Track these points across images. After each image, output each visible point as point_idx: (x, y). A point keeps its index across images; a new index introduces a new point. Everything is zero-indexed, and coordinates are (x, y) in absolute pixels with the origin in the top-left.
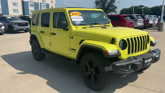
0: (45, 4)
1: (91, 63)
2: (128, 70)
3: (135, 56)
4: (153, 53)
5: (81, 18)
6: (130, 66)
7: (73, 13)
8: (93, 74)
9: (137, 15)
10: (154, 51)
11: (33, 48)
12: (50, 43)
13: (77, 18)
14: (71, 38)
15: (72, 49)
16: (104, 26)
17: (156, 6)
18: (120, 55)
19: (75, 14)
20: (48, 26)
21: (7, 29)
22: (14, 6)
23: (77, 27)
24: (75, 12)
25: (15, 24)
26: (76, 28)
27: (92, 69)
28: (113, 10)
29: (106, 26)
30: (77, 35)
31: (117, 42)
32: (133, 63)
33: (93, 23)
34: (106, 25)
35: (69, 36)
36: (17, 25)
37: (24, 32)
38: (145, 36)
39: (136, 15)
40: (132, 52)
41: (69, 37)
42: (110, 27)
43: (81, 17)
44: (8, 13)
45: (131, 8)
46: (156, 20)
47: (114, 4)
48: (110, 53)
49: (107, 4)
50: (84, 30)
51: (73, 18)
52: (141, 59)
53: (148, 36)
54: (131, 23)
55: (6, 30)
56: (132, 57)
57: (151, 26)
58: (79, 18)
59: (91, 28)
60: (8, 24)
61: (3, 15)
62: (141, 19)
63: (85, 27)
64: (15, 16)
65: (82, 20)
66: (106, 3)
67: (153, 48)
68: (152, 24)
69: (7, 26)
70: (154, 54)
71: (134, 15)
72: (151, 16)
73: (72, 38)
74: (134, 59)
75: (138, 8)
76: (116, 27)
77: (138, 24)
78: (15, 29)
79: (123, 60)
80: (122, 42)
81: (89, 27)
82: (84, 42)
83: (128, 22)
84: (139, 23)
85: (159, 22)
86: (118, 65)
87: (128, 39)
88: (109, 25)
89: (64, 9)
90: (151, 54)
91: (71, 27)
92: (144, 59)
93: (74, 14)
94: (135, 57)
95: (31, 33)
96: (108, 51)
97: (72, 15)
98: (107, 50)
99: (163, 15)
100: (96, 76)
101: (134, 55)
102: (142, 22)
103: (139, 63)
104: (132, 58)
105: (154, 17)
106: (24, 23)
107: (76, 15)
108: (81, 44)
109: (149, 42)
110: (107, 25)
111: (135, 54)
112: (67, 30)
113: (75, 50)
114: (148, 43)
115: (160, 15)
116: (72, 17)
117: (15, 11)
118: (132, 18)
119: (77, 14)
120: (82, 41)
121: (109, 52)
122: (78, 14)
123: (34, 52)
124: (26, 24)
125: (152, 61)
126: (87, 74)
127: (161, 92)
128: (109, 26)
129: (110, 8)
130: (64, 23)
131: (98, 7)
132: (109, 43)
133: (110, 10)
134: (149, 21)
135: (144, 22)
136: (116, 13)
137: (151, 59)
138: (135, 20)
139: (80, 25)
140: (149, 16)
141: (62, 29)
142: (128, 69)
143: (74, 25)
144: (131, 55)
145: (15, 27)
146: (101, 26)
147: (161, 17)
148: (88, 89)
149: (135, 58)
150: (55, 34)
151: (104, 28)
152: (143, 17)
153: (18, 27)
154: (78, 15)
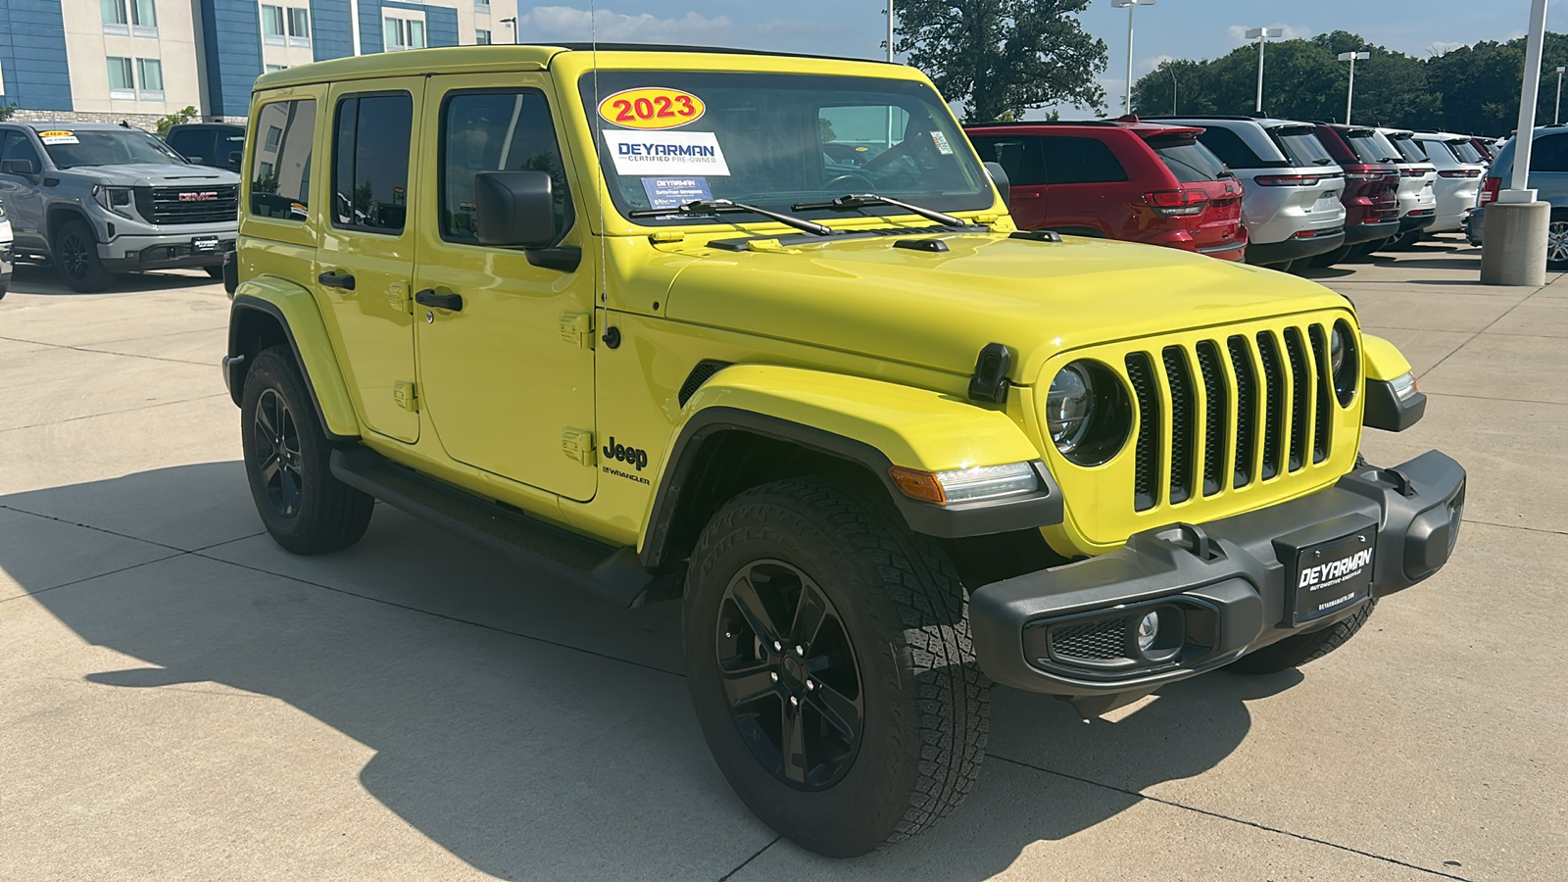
0: (421, 16)
1: (779, 590)
2: (1132, 662)
3: (1201, 525)
4: (1391, 497)
5: (704, 151)
6: (1154, 615)
7: (631, 95)
8: (800, 691)
9: (1282, 123)
10: (1395, 479)
11: (252, 434)
12: (414, 388)
13: (668, 150)
14: (602, 345)
15: (617, 451)
16: (930, 230)
17: (1480, 46)
18: (1054, 509)
19: (643, 109)
20: (391, 219)
21: (34, 243)
22: (120, 28)
23: (661, 232)
24: (651, 93)
25: (119, 196)
26: (652, 241)
27: (789, 647)
28: (1070, 79)
29: (952, 227)
30: (660, 312)
31: (1033, 386)
32: (1179, 592)
33: (821, 196)
34: (952, 216)
35: (581, 323)
36: (130, 207)
37: (205, 274)
38: (1316, 331)
39: (1268, 130)
40: (1183, 485)
41: (585, 329)
42: (993, 236)
43: (709, 139)
44: (59, 97)
45: (1241, 61)
46: (1472, 174)
47: (1072, 15)
48: (957, 494)
49: (1010, 23)
50: (727, 265)
51: (631, 150)
52: (1261, 549)
53: (1341, 326)
54: (1224, 204)
55: (26, 257)
56: (1178, 534)
57: (1413, 231)
58: (690, 150)
59: (794, 251)
60: (46, 198)
61: (9, 112)
62: (1324, 163)
63: (744, 241)
64: (115, 125)
65: (718, 167)
66: (1004, 11)
67: (1390, 449)
68: (1427, 217)
69: (41, 212)
70: (1397, 509)
71: (1255, 123)
72: (1417, 135)
73: (613, 338)
74: (1195, 551)
75: (1301, 61)
76: (1040, 238)
77: (1294, 211)
78: (116, 249)
79: (1083, 557)
80: (1079, 387)
81: (781, 238)
82: (722, 379)
83: (1192, 198)
84: (1303, 200)
85: (1495, 198)
86: (1029, 607)
87: (1139, 362)
88: (983, 215)
89: (542, 56)
90: (1371, 510)
91: (601, 234)
92: (1290, 558)
93: (633, 112)
94: (1201, 535)
95: (240, 290)
96: (941, 478)
97: (621, 117)
98: (931, 465)
99: (1528, 129)
100: (823, 707)
101: (1193, 520)
102: (1328, 193)
103: (1240, 592)
104: (1176, 545)
105: (1451, 143)
106: (198, 189)
107: (656, 121)
108: (697, 402)
109: (1352, 386)
110: (966, 217)
111: (1203, 509)
112: (568, 262)
113: (638, 458)
114: (1345, 400)
115: (1508, 125)
116: (613, 138)
117: (126, 72)
118: (1233, 151)
119: (662, 114)
120: (706, 369)
121: (947, 482)
122: (676, 107)
123: (270, 472)
124: (222, 205)
125: (1369, 569)
126: (745, 689)
127: (1452, 871)
128: (984, 226)
129: (1044, 58)
130: (536, 190)
131: (921, 44)
132: (951, 395)
133: (1044, 73)
134: (1395, 188)
135: (1347, 200)
136: (1094, 104)
137: (1365, 556)
138: (1257, 179)
139: (697, 213)
140: (1400, 137)
141: (521, 255)
142: (1130, 650)
143: (632, 216)
144: (1166, 514)
145: (111, 226)
146: (894, 232)
147: (1511, 148)
148: (754, 836)
149: (1204, 547)
150: (455, 303)
151: (924, 246)
152: (1341, 150)
153: (140, 224)
154: (680, 120)
